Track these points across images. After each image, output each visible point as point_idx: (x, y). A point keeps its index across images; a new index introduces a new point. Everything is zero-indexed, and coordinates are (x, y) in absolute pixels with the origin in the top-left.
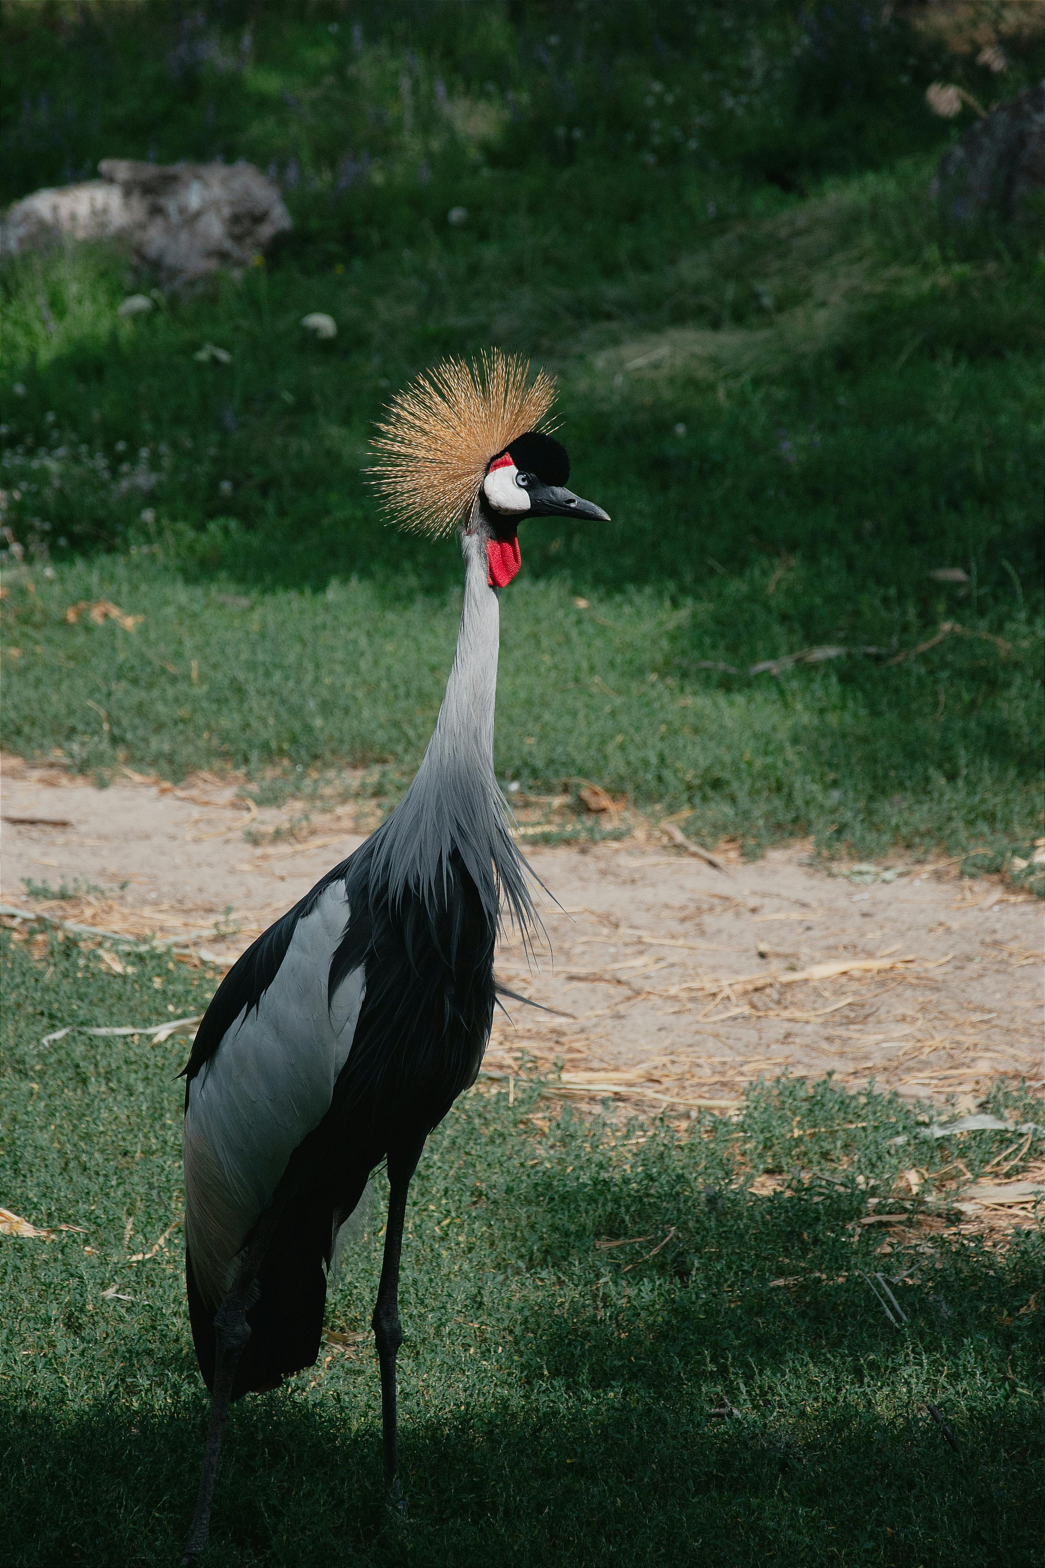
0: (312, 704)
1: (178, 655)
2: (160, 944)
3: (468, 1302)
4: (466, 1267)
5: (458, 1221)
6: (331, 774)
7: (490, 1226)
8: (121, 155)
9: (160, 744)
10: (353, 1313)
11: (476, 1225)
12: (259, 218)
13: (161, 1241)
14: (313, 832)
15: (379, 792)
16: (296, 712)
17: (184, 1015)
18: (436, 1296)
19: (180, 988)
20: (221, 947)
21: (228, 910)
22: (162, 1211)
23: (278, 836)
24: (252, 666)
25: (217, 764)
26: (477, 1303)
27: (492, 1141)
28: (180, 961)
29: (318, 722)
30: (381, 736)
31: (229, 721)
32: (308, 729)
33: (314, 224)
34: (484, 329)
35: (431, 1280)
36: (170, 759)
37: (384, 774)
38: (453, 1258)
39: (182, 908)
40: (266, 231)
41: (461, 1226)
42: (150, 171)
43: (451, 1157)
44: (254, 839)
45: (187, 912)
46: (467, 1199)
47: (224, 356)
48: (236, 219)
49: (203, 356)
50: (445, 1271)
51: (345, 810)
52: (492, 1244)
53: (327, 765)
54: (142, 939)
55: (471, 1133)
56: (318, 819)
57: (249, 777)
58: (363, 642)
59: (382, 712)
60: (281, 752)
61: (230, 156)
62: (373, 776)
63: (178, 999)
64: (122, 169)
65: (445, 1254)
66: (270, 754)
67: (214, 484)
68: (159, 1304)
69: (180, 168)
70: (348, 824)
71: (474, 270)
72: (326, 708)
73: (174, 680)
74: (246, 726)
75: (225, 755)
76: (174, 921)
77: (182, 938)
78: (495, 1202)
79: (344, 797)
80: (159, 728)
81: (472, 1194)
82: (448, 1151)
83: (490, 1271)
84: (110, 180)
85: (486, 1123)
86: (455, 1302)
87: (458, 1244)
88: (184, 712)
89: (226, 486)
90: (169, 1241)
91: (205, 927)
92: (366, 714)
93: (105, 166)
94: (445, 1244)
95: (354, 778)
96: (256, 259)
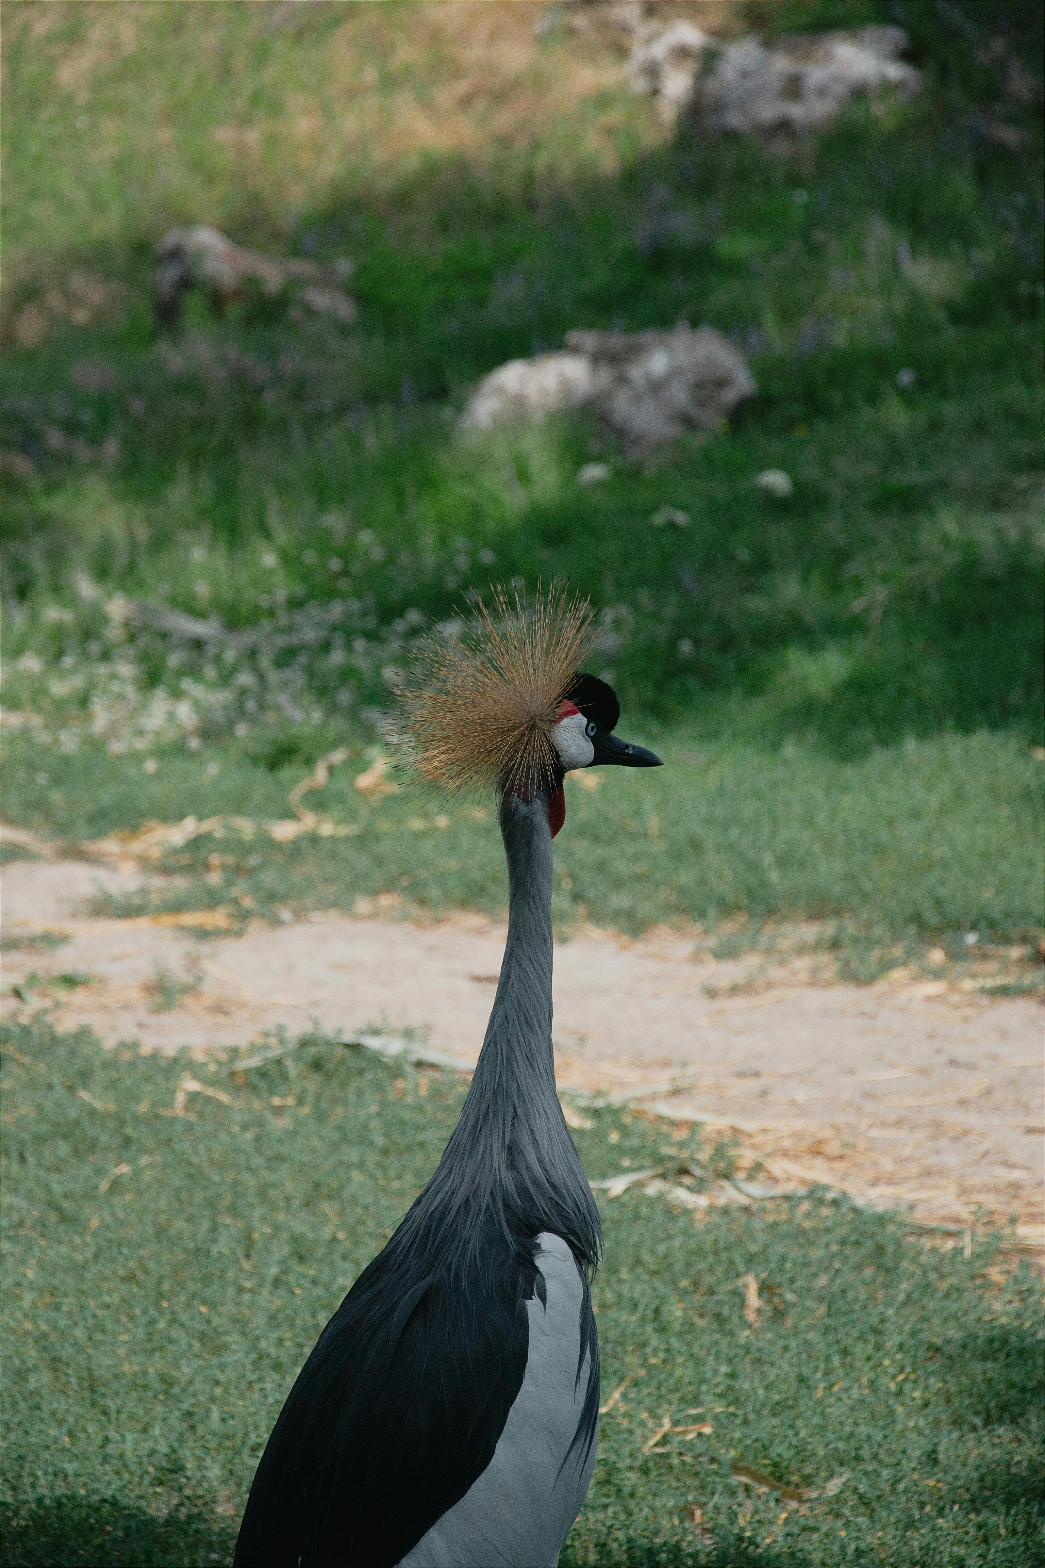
0: (768, 859)
1: (637, 813)
2: (616, 1098)
3: (924, 1458)
4: (921, 1423)
5: (913, 1377)
6: (787, 928)
7: (945, 1382)
8: (589, 325)
9: (619, 900)
10: (808, 1470)
11: (932, 1381)
12: (722, 382)
13: (617, 1395)
14: (770, 985)
15: (835, 945)
16: (753, 866)
17: (640, 1169)
18: (890, 1452)
19: (634, 1142)
20: (676, 1100)
21: (684, 1065)
22: (617, 1365)
23: (734, 990)
24: (709, 821)
25: (676, 919)
26: (932, 1458)
27: (947, 1296)
28: (638, 1114)
29: (774, 876)
30: (837, 889)
31: (686, 877)
32: (764, 883)
33: (777, 387)
34: (943, 485)
35: (885, 1437)
36: (629, 914)
37: (840, 929)
38: (909, 1416)
39: (640, 1062)
40: (729, 396)
41: (916, 1382)
42: (617, 341)
43: (905, 1311)
44: (711, 993)
45: (645, 1066)
46: (922, 1353)
47: (681, 518)
48: (700, 385)
49: (659, 519)
50: (899, 1427)
51: (802, 964)
52: (948, 1401)
53: (784, 919)
54: (598, 1094)
55: (926, 1288)
56: (775, 973)
57: (707, 932)
58: (820, 796)
59: (839, 866)
60: (739, 908)
61: (695, 322)
62: (829, 929)
63: (634, 1153)
64: (589, 340)
65: (900, 1410)
66: (727, 909)
67: (673, 643)
68: (613, 1458)
69: (647, 337)
70: (804, 977)
71: (935, 426)
72: (782, 862)
73: (633, 837)
74: (703, 882)
75: (683, 911)
76: (631, 1075)
77: (639, 1092)
78: (950, 1358)
79: (801, 950)
80: (619, 884)
81: (928, 1349)
82: (904, 1304)
83: (945, 1428)
84: (576, 351)
85: (942, 1277)
86: (909, 1459)
87: (913, 1399)
88: (642, 868)
89: (686, 647)
90: (624, 1396)
91: (662, 1081)
92: (823, 867)
93: (574, 337)
94: (900, 1399)
95: (810, 931)
96: (718, 423)
